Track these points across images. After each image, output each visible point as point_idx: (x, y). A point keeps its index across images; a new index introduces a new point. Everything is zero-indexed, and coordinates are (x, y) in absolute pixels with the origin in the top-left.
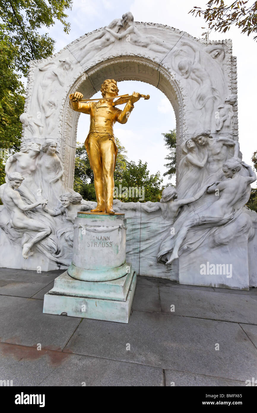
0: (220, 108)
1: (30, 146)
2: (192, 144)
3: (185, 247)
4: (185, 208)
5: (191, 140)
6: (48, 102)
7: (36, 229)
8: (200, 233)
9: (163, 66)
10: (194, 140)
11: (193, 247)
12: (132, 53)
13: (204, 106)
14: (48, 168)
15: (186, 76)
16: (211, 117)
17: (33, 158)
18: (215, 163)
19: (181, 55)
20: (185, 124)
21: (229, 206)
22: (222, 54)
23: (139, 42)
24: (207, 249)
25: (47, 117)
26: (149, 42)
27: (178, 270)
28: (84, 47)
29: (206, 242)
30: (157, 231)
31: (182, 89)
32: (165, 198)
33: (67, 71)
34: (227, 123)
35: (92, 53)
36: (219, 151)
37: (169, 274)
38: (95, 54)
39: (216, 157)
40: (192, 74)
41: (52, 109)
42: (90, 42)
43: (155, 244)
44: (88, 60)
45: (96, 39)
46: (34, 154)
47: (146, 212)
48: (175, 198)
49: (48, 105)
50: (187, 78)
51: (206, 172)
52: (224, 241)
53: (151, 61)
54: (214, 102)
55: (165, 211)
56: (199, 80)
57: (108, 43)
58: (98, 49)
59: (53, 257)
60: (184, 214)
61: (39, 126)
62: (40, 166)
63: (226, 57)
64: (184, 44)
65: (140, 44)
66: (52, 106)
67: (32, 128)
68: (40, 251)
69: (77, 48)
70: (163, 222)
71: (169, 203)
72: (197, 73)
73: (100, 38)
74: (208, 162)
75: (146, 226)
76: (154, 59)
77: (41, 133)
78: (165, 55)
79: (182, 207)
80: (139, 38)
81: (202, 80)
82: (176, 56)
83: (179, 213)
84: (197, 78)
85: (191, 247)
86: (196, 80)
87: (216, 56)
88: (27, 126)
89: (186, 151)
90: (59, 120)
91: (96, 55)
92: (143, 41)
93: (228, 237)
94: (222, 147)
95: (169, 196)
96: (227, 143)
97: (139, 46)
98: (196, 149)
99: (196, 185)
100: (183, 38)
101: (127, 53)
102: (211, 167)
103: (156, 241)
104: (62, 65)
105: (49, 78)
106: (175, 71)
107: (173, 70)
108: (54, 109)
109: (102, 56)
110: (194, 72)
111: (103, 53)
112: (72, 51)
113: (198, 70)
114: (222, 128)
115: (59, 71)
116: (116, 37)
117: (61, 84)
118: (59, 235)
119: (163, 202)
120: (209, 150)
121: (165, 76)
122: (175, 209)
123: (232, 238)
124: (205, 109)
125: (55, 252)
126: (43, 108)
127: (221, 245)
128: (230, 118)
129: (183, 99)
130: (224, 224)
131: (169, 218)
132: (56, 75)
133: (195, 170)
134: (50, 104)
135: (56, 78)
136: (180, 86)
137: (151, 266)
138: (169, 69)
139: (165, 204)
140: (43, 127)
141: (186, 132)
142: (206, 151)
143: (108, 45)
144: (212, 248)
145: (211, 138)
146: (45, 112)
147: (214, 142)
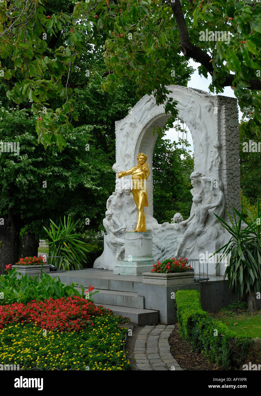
0: (211, 151)
6: (126, 155)
7: (121, 244)
11: (190, 250)
13: (203, 151)
16: (206, 159)
17: (119, 197)
19: (192, 111)
20: (195, 165)
21: (199, 224)
25: (126, 166)
28: (142, 109)
29: (196, 247)
31: (193, 137)
33: (134, 129)
34: (214, 163)
38: (148, 113)
42: (144, 105)
44: (144, 119)
45: (147, 102)
46: (119, 195)
50: (195, 129)
58: (149, 109)
66: (128, 157)
69: (138, 110)
72: (199, 126)
73: (149, 101)
78: (183, 111)
81: (202, 130)
83: (186, 230)
84: (200, 129)
85: (188, 250)
96: (207, 181)
104: (131, 126)
106: (189, 123)
109: (152, 115)
110: (197, 125)
111: (152, 112)
114: (211, 167)
115: (130, 130)
117: (132, 139)
123: (205, 243)
126: (124, 159)
132: (128, 133)
135: (129, 135)
142: (201, 185)
144: (199, 251)
145: (203, 176)
146: (125, 162)
147: (202, 180)
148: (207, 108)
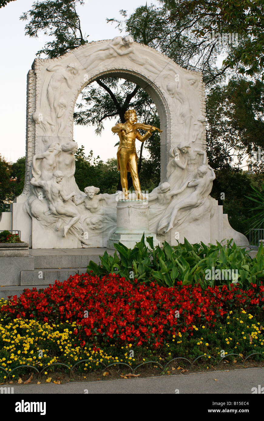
0: (195, 125)
1: (54, 146)
2: (178, 152)
4: (175, 197)
5: (177, 149)
8: (183, 213)
9: (156, 84)
10: (179, 149)
12: (131, 68)
13: (185, 122)
14: (67, 165)
16: (189, 130)
17: (56, 156)
18: (192, 165)
19: (169, 78)
20: (172, 134)
21: (200, 195)
22: (197, 83)
23: (137, 61)
24: (188, 223)
25: (58, 118)
26: (145, 63)
27: (171, 239)
28: (89, 55)
29: (187, 219)
30: (155, 214)
31: (170, 105)
33: (74, 75)
34: (199, 137)
35: (96, 62)
36: (194, 158)
38: (99, 63)
39: (193, 162)
40: (176, 95)
41: (63, 109)
42: (95, 52)
45: (101, 50)
48: (169, 190)
49: (59, 106)
50: (173, 98)
51: (186, 171)
52: (198, 217)
53: (146, 78)
54: (191, 119)
55: (162, 199)
56: (182, 101)
57: (111, 56)
58: (102, 59)
59: (80, 237)
60: (174, 201)
61: (50, 125)
62: (59, 162)
63: (199, 85)
64: (171, 70)
65: (137, 62)
66: (62, 107)
67: (45, 126)
68: (72, 233)
70: (159, 207)
71: (165, 194)
72: (180, 95)
73: (104, 50)
74: (188, 164)
76: (148, 77)
77: (53, 131)
79: (172, 197)
81: (183, 101)
82: (165, 78)
83: (171, 201)
84: (180, 99)
85: (179, 222)
86: (179, 100)
87: (192, 84)
88: (38, 123)
89: (173, 155)
90: (69, 120)
91: (99, 65)
92: (140, 61)
93: (200, 215)
94: (196, 156)
95: (166, 189)
96: (199, 153)
97: (137, 63)
98: (180, 155)
99: (180, 181)
100: (170, 64)
101: (126, 67)
102: (189, 168)
104: (70, 70)
105: (59, 81)
106: (164, 90)
107: (163, 89)
108: (64, 110)
109: (105, 67)
110: (178, 94)
111: (106, 64)
112: (78, 57)
113: (180, 93)
114: (196, 140)
115: (67, 75)
116: (118, 54)
117: (69, 86)
120: (188, 157)
121: (156, 91)
122: (169, 197)
124: (186, 124)
126: (55, 108)
127: (196, 220)
128: (201, 133)
129: (170, 114)
130: (197, 206)
131: (164, 204)
132: (65, 79)
133: (180, 170)
134: (61, 105)
135: (65, 80)
136: (168, 103)
138: (159, 87)
139: (162, 195)
140: (54, 126)
141: (173, 140)
142: (186, 156)
143: (110, 58)
144: (190, 222)
145: (190, 147)
146: (56, 112)
147: (192, 151)
148: (191, 81)
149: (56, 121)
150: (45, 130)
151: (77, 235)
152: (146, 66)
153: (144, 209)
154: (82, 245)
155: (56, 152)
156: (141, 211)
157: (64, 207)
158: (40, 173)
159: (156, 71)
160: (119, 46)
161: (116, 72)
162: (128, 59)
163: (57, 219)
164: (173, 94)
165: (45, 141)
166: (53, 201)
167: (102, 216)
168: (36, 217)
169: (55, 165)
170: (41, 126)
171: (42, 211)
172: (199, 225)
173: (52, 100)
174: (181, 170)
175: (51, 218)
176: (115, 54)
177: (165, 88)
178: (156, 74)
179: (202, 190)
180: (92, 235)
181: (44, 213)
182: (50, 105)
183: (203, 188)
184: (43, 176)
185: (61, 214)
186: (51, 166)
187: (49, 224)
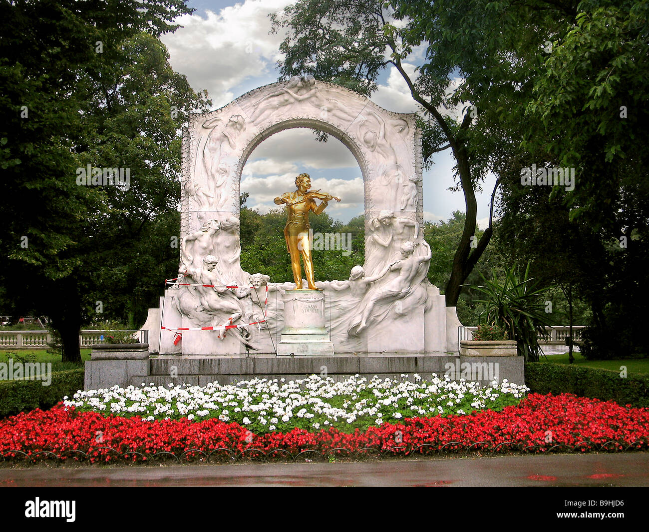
0: (405, 186)
1: (209, 224)
2: (377, 224)
3: (372, 318)
5: (376, 220)
6: (219, 169)
8: (385, 306)
9: (348, 135)
10: (380, 221)
11: (380, 319)
12: (314, 116)
13: (390, 183)
14: (228, 247)
15: (372, 150)
16: (396, 194)
17: (212, 236)
18: (399, 241)
19: (366, 125)
20: (372, 201)
22: (406, 129)
23: (322, 106)
24: (391, 320)
25: (218, 187)
26: (333, 108)
27: (367, 341)
28: (258, 104)
29: (390, 314)
32: (354, 276)
33: (238, 132)
34: (410, 202)
35: (267, 112)
36: (401, 232)
37: (359, 347)
38: (271, 113)
39: (400, 237)
40: (377, 148)
41: (223, 176)
42: (264, 100)
43: (345, 321)
44: (263, 120)
45: (273, 96)
46: (214, 232)
47: (335, 290)
48: (362, 276)
49: (218, 172)
50: (373, 151)
52: (404, 312)
53: (335, 128)
55: (354, 288)
56: (385, 155)
57: (287, 103)
58: (275, 108)
59: (243, 340)
60: (371, 291)
61: (208, 196)
62: (218, 244)
63: (410, 132)
64: (369, 114)
66: (223, 173)
67: (200, 198)
68: (230, 333)
69: (249, 104)
70: (352, 299)
71: (357, 281)
72: (382, 148)
73: (277, 96)
75: (335, 304)
76: (338, 126)
77: (210, 205)
78: (350, 123)
79: (369, 285)
80: (322, 103)
81: (387, 155)
82: (361, 126)
83: (367, 290)
84: (383, 153)
85: (377, 319)
86: (381, 154)
87: (400, 132)
88: (192, 195)
89: (373, 229)
90: (232, 189)
91: (272, 115)
93: (407, 308)
94: (404, 228)
95: (357, 275)
96: (408, 225)
98: (382, 229)
101: (307, 116)
102: (395, 245)
103: (346, 318)
104: (233, 125)
106: (361, 142)
107: (359, 140)
108: (225, 177)
109: (279, 117)
110: (379, 147)
111: (281, 113)
112: (243, 107)
113: (383, 145)
114: (406, 207)
115: (229, 131)
116: (296, 99)
117: (232, 146)
118: (248, 317)
119: (351, 280)
120: (393, 230)
121: (351, 143)
122: (364, 286)
123: (410, 309)
124: (391, 186)
125: (246, 334)
126: (213, 176)
127: (402, 316)
128: (413, 197)
129: (369, 173)
130: (402, 297)
131: (358, 295)
132: (226, 136)
134: (221, 171)
135: (226, 139)
136: (366, 159)
137: (342, 342)
138: (354, 138)
139: (354, 282)
140: (213, 198)
141: (373, 208)
142: (391, 229)
143: (286, 105)
144: (395, 319)
145: (395, 218)
146: (214, 179)
147: (398, 222)
148: (398, 127)
149: (215, 191)
150: (200, 203)
151: (240, 337)
152: (334, 112)
153: (315, 302)
154: (248, 350)
155: (211, 231)
156: (310, 304)
157: (219, 302)
158: (191, 259)
159: (349, 118)
160: (296, 89)
161: (295, 122)
162: (310, 105)
163: (212, 316)
164: (372, 147)
165: (200, 218)
166: (204, 294)
167: (275, 312)
168: (187, 314)
169: (211, 247)
170: (196, 199)
171: (193, 307)
172: (407, 322)
173: (209, 165)
174: (382, 248)
175: (204, 316)
176: (292, 100)
177: (362, 139)
178: (349, 121)
179: (407, 275)
180: (262, 337)
181: (195, 309)
182: (207, 171)
183: (409, 272)
184: (195, 263)
185: (216, 310)
186: (205, 249)
187: (202, 323)
